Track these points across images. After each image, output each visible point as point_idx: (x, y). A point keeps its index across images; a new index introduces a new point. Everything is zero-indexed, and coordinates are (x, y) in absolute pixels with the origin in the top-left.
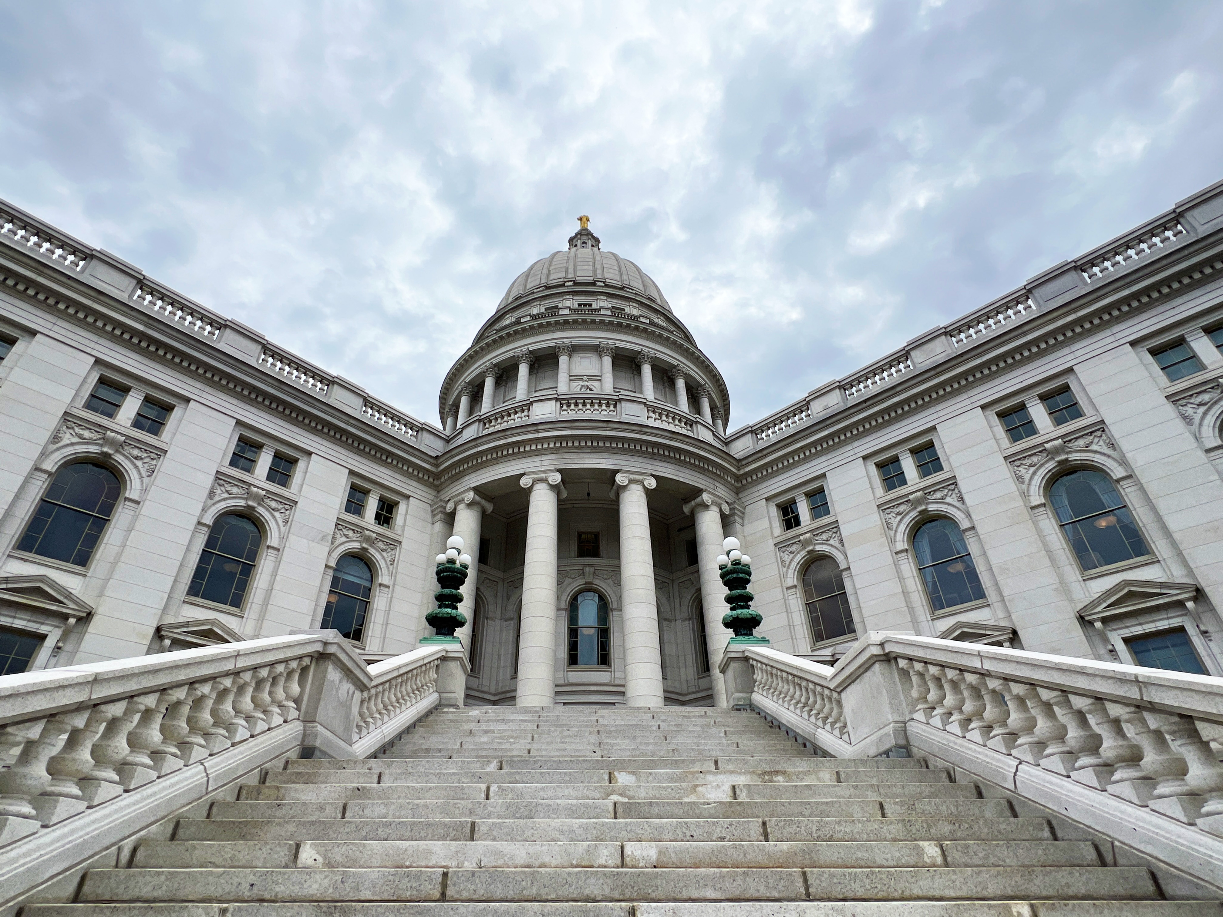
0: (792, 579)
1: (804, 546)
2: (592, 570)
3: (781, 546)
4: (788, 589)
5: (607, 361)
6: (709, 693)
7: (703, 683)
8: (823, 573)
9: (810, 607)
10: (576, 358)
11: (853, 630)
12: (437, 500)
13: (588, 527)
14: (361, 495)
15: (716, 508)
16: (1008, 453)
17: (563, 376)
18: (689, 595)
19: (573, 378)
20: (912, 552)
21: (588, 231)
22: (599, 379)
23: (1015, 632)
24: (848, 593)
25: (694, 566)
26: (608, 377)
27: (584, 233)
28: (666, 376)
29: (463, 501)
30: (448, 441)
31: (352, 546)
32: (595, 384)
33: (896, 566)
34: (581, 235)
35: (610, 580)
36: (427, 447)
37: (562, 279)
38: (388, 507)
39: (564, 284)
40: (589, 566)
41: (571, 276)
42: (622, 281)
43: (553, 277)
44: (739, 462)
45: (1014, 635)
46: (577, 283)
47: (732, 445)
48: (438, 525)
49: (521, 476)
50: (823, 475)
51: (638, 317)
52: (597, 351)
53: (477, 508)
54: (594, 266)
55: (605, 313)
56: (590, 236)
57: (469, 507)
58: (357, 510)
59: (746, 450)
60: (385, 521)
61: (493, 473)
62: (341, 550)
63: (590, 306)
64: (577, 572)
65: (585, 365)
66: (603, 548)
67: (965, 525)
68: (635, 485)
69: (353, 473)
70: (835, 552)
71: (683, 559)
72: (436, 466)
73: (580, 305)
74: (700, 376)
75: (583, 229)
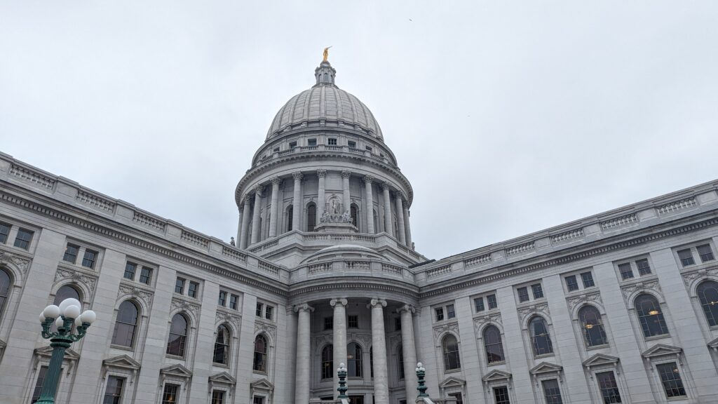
0: (439, 343)
1: (445, 329)
2: (355, 335)
3: (435, 328)
4: (437, 347)
6: (404, 388)
7: (401, 383)
8: (451, 343)
9: (445, 354)
11: (460, 367)
12: (288, 304)
13: (352, 314)
14: (259, 306)
15: (410, 311)
16: (519, 307)
17: (321, 191)
18: (395, 344)
19: (327, 191)
20: (483, 339)
21: (328, 63)
22: (341, 192)
23: (511, 375)
24: (460, 352)
25: (398, 333)
26: (347, 192)
27: (325, 65)
28: (379, 187)
29: (302, 308)
30: (290, 272)
31: (260, 331)
32: (339, 195)
33: (477, 344)
34: (324, 67)
35: (363, 339)
36: (282, 278)
37: (318, 117)
38: (269, 309)
39: (319, 122)
40: (354, 333)
41: (323, 116)
42: (353, 120)
43: (311, 113)
44: (420, 289)
45: (511, 376)
46: (326, 121)
47: (417, 276)
48: (290, 317)
49: (331, 299)
50: (454, 300)
51: (364, 152)
52: (341, 174)
53: (309, 311)
54: (337, 107)
55: (346, 150)
56: (329, 68)
57: (305, 311)
58: (259, 313)
59: (423, 280)
60: (268, 316)
61: (317, 297)
62: (256, 334)
63: (335, 140)
64: (349, 336)
65: (334, 183)
66: (359, 324)
67: (501, 332)
68: (379, 305)
69: (258, 298)
70: (456, 335)
71: (394, 327)
72: (289, 289)
73: (329, 140)
74: (397, 186)
75: (325, 62)
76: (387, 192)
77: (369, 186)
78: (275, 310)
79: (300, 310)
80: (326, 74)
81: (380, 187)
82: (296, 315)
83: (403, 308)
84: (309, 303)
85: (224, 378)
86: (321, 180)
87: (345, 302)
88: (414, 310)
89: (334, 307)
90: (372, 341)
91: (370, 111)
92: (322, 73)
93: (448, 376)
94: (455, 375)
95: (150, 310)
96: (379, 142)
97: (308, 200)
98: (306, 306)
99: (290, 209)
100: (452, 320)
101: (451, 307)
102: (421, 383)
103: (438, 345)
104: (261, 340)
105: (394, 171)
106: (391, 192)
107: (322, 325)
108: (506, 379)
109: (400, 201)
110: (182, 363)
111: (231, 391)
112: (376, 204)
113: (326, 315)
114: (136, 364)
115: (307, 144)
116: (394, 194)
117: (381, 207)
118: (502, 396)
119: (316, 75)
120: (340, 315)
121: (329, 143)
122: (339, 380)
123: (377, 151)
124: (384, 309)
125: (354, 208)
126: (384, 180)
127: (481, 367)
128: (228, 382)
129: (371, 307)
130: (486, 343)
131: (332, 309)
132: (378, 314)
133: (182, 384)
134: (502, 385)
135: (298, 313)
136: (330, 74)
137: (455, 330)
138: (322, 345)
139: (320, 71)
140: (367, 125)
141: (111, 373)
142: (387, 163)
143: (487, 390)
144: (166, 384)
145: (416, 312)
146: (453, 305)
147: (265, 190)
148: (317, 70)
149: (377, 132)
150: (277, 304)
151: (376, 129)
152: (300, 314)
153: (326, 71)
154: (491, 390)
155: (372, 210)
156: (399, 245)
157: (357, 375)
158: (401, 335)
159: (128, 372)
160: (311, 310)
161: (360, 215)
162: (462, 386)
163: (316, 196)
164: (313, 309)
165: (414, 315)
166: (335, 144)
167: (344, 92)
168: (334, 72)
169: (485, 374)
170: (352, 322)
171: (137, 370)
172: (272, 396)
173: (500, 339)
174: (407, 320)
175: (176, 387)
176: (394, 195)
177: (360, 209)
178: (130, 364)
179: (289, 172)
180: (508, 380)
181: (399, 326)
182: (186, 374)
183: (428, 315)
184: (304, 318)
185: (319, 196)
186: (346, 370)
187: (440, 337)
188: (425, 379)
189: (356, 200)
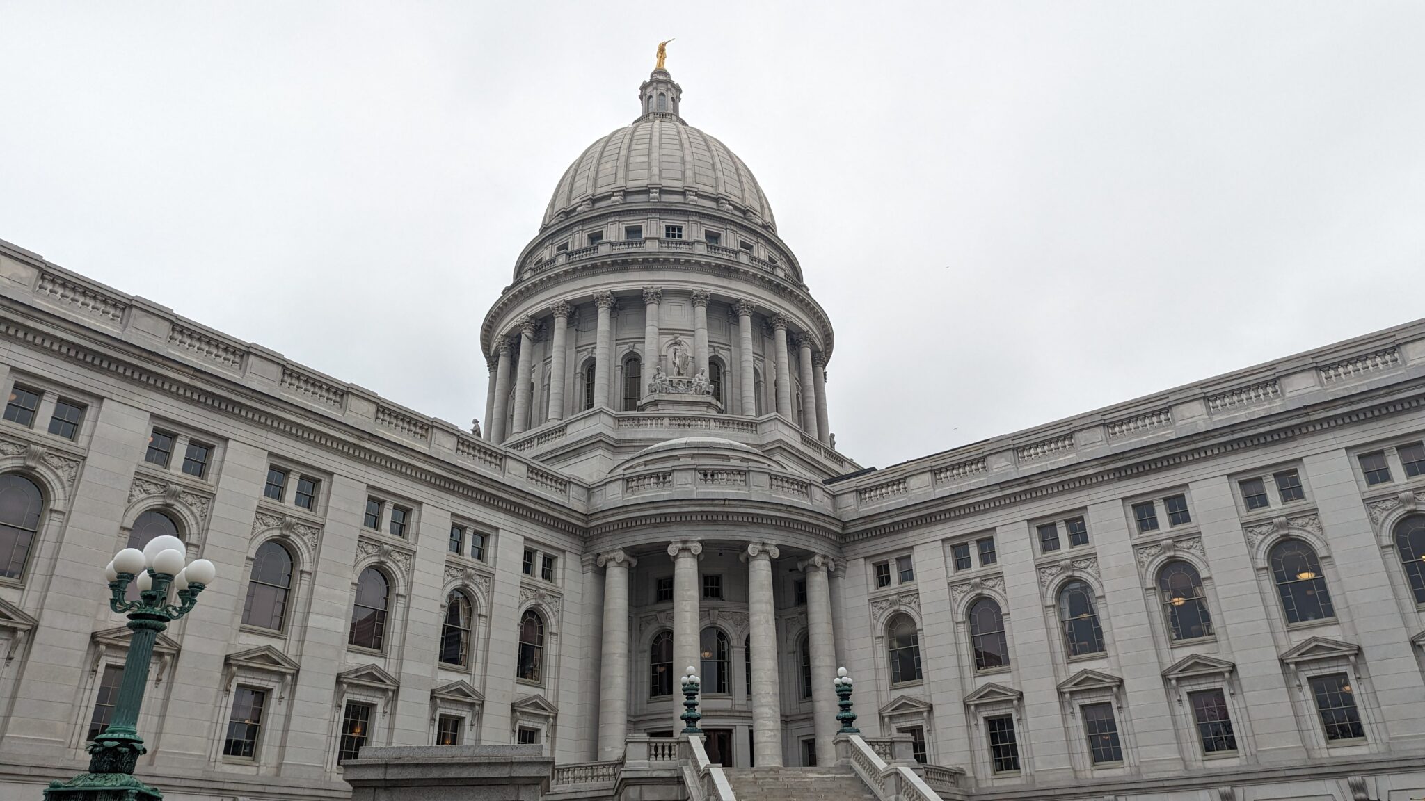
0: (880, 630)
1: (893, 603)
2: (717, 612)
3: (874, 601)
4: (876, 638)
5: (701, 311)
6: (811, 715)
7: (805, 707)
8: (905, 630)
9: (892, 652)
10: (666, 306)
11: (921, 677)
12: (586, 551)
13: (713, 571)
14: (529, 555)
15: (825, 568)
16: (1039, 562)
17: (651, 330)
18: (795, 631)
19: (663, 332)
20: (967, 623)
21: (666, 73)
22: (691, 333)
23: (1021, 694)
24: (921, 648)
25: (799, 609)
26: (703, 334)
27: (661, 77)
28: (765, 323)
29: (614, 559)
30: (590, 490)
31: (530, 603)
32: (686, 339)
33: (956, 633)
34: (658, 81)
35: (731, 621)
36: (574, 500)
37: (644, 183)
38: (548, 561)
39: (647, 191)
40: (714, 609)
41: (655, 180)
42: (716, 187)
43: (632, 175)
44: (845, 525)
45: (1021, 696)
46: (662, 191)
47: (839, 499)
48: (589, 576)
49: (670, 543)
50: (912, 547)
51: (737, 253)
52: (690, 297)
53: (626, 565)
54: (683, 162)
55: (701, 249)
56: (669, 82)
57: (619, 564)
58: (528, 569)
59: (851, 507)
60: (547, 574)
61: (642, 538)
62: (524, 609)
63: (680, 229)
64: (704, 614)
65: (676, 315)
66: (725, 591)
67: (1004, 611)
68: (763, 556)
69: (526, 539)
70: (913, 614)
71: (791, 596)
72: (587, 523)
73: (668, 228)
74: (802, 321)
75: (660, 71)
76: (781, 334)
77: (746, 321)
78: (560, 562)
79: (611, 564)
80: (662, 94)
81: (767, 324)
82: (601, 573)
83: (810, 561)
84: (625, 550)
85: (460, 691)
86: (651, 308)
87: (697, 548)
88: (832, 565)
89: (676, 557)
90: (748, 625)
91: (749, 171)
92: (654, 94)
93: (897, 694)
94: (912, 691)
95: (316, 559)
96: (766, 233)
97: (624, 349)
98: (621, 555)
99: (590, 366)
100: (908, 586)
101: (905, 561)
102: (845, 707)
103: (879, 635)
104: (533, 621)
105: (797, 291)
106: (789, 334)
107: (652, 593)
108: (1011, 701)
109: (807, 352)
110: (380, 663)
111: (473, 717)
112: (760, 357)
113: (662, 574)
114: (291, 663)
115: (623, 237)
116: (795, 337)
117: (770, 364)
118: (1003, 735)
119: (641, 97)
120: (687, 573)
121: (668, 235)
122: (684, 699)
123: (762, 252)
124: (775, 564)
125: (716, 364)
126: (776, 310)
127: (962, 678)
128: (468, 700)
129: (748, 559)
130: (973, 629)
131: (670, 562)
132: (761, 572)
133: (380, 702)
134: (1002, 712)
135: (605, 568)
136: (670, 95)
137: (913, 605)
138: (651, 631)
139: (650, 89)
140: (743, 199)
141: (242, 681)
142: (781, 274)
143: (973, 723)
144: (348, 701)
145: (836, 570)
146: (909, 557)
147: (541, 326)
148: (644, 87)
149: (763, 213)
150: (564, 552)
151: (762, 207)
152: (608, 572)
153: (662, 88)
154: (981, 721)
155: (752, 371)
156: (803, 438)
157: (719, 691)
158: (806, 614)
159: (275, 678)
160: (630, 565)
161: (728, 378)
162: (925, 714)
163: (642, 339)
164: (634, 562)
165: (831, 576)
166: (680, 236)
167: (698, 131)
168: (679, 90)
169: (970, 690)
170: (710, 588)
171: (293, 675)
172: (554, 727)
173: (1001, 626)
174: (818, 584)
175: (368, 709)
176: (796, 340)
177: (728, 368)
178: (279, 664)
179: (588, 292)
180: (1015, 702)
181: (802, 597)
182: (389, 685)
183: (860, 576)
184: (618, 579)
185: (647, 340)
186: (698, 679)
187: (882, 619)
188: (851, 699)
189: (721, 348)
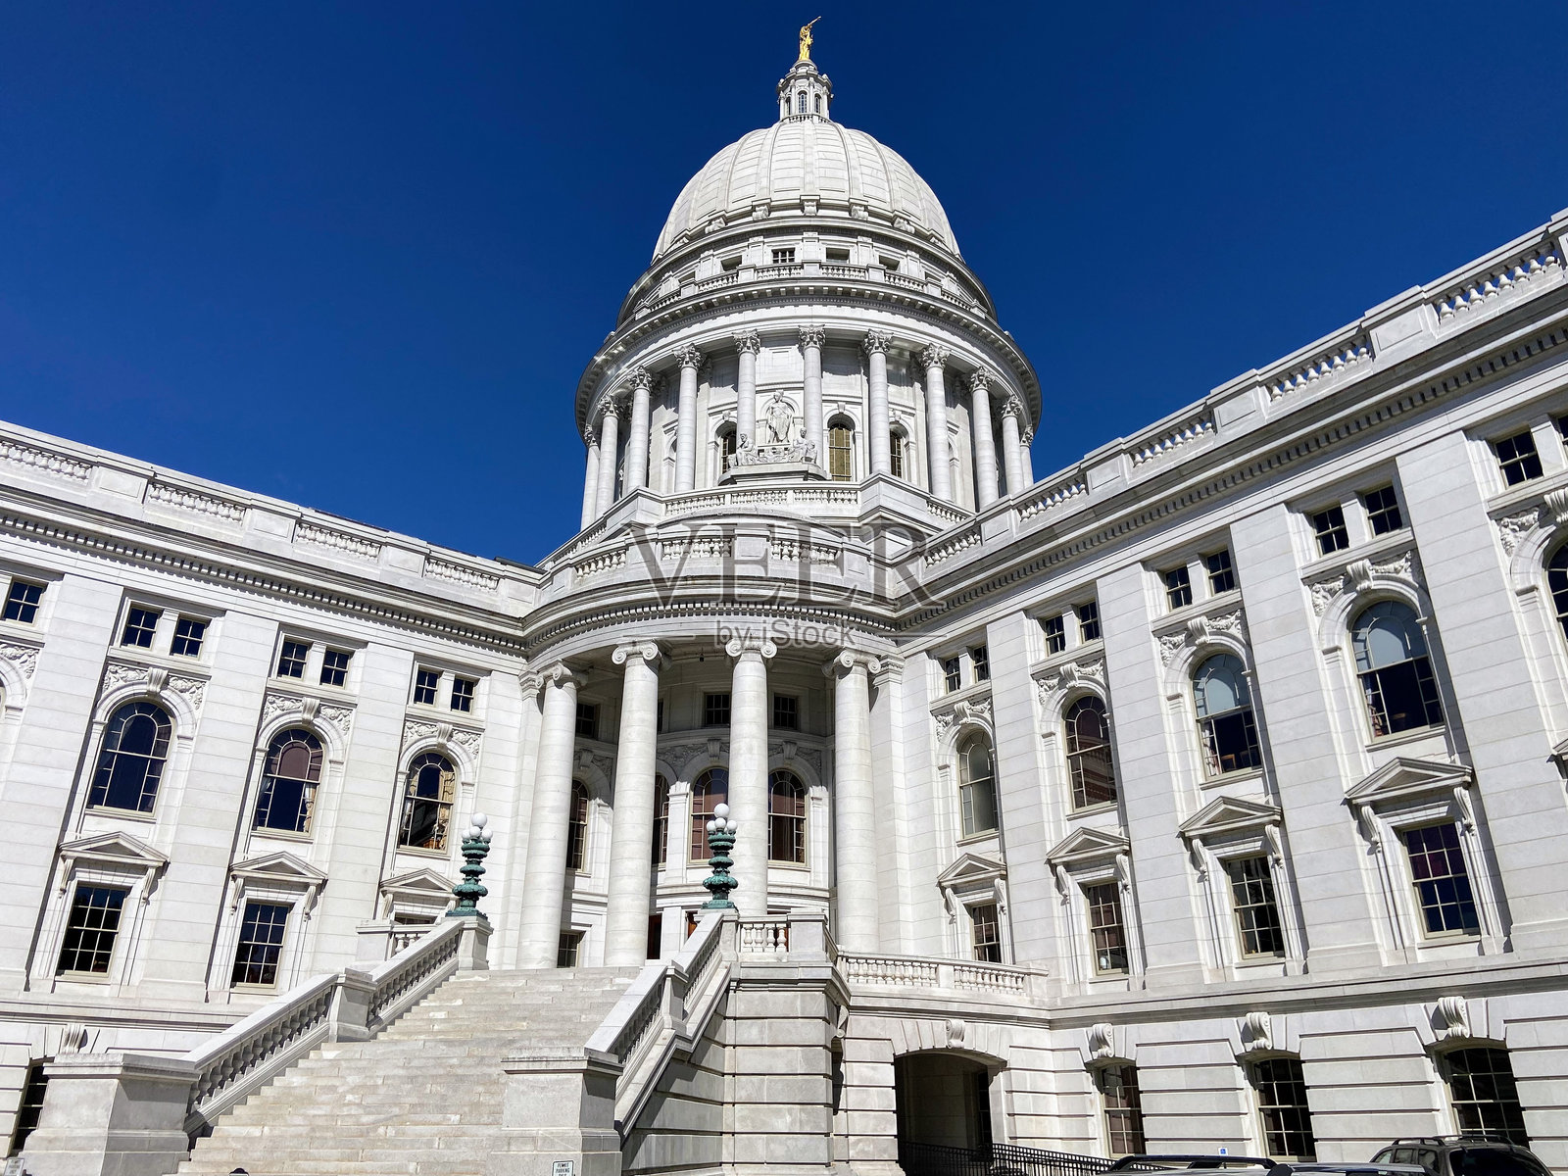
0: (945, 755)
1: (961, 714)
2: (718, 744)
3: (937, 713)
4: (940, 769)
5: (813, 353)
8: (981, 754)
9: (964, 791)
10: (765, 356)
11: (999, 824)
13: (717, 687)
14: (427, 678)
15: (862, 670)
17: (745, 389)
19: (762, 388)
20: (1060, 736)
22: (801, 386)
23: (1129, 843)
26: (813, 384)
28: (908, 361)
30: (540, 586)
31: (425, 744)
36: (511, 601)
37: (750, 201)
38: (463, 686)
39: (753, 211)
40: (714, 739)
41: (762, 194)
42: (849, 191)
43: (733, 196)
44: (894, 605)
45: (1128, 846)
46: (771, 207)
48: (529, 702)
49: (616, 646)
50: (985, 627)
51: (869, 270)
52: (798, 338)
53: (572, 683)
54: (804, 165)
55: (818, 271)
57: (563, 684)
58: (425, 696)
60: (460, 704)
61: (581, 643)
62: (413, 751)
63: (793, 251)
65: (779, 364)
69: (423, 656)
70: (988, 729)
72: (523, 629)
73: (775, 253)
74: (972, 355)
76: (935, 375)
77: (878, 360)
78: (485, 687)
79: (550, 684)
80: (802, 93)
82: (542, 697)
83: (835, 661)
84: (567, 662)
86: (746, 359)
87: (652, 651)
88: (874, 665)
89: (624, 666)
92: (793, 94)
94: (986, 847)
97: (718, 420)
98: (561, 670)
100: (984, 685)
101: (979, 646)
103: (943, 763)
106: (949, 374)
108: (1114, 855)
112: (910, 409)
115: (717, 272)
116: (958, 375)
120: (640, 690)
121: (776, 261)
123: (914, 269)
124: (770, 667)
125: (844, 426)
126: (927, 341)
128: (296, 879)
129: (729, 662)
130: (1072, 746)
134: (1107, 874)
135: (543, 690)
136: (812, 91)
137: (986, 714)
139: (788, 89)
140: (889, 202)
145: (881, 672)
146: (984, 639)
149: (924, 218)
150: (493, 672)
151: (925, 209)
152: (547, 694)
153: (801, 85)
154: (1074, 890)
160: (577, 682)
161: (859, 442)
162: (998, 881)
163: (737, 404)
165: (876, 682)
166: (792, 260)
169: (1057, 841)
170: (716, 710)
174: (853, 698)
176: (960, 380)
177: (858, 429)
179: (668, 353)
180: (1120, 857)
183: (920, 678)
184: (560, 705)
185: (743, 404)
187: (950, 738)
189: (847, 402)
